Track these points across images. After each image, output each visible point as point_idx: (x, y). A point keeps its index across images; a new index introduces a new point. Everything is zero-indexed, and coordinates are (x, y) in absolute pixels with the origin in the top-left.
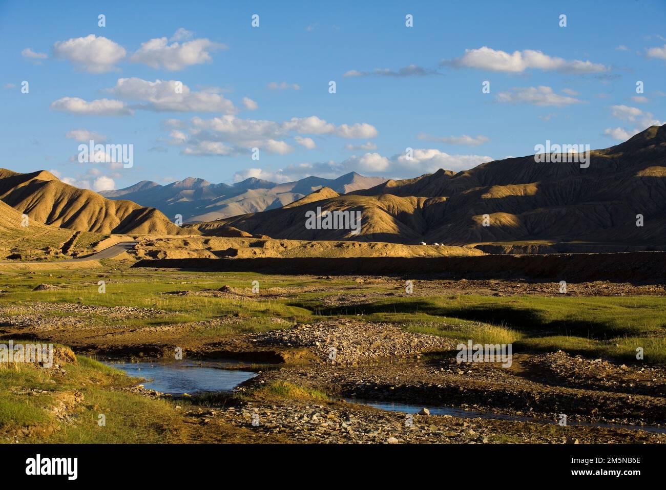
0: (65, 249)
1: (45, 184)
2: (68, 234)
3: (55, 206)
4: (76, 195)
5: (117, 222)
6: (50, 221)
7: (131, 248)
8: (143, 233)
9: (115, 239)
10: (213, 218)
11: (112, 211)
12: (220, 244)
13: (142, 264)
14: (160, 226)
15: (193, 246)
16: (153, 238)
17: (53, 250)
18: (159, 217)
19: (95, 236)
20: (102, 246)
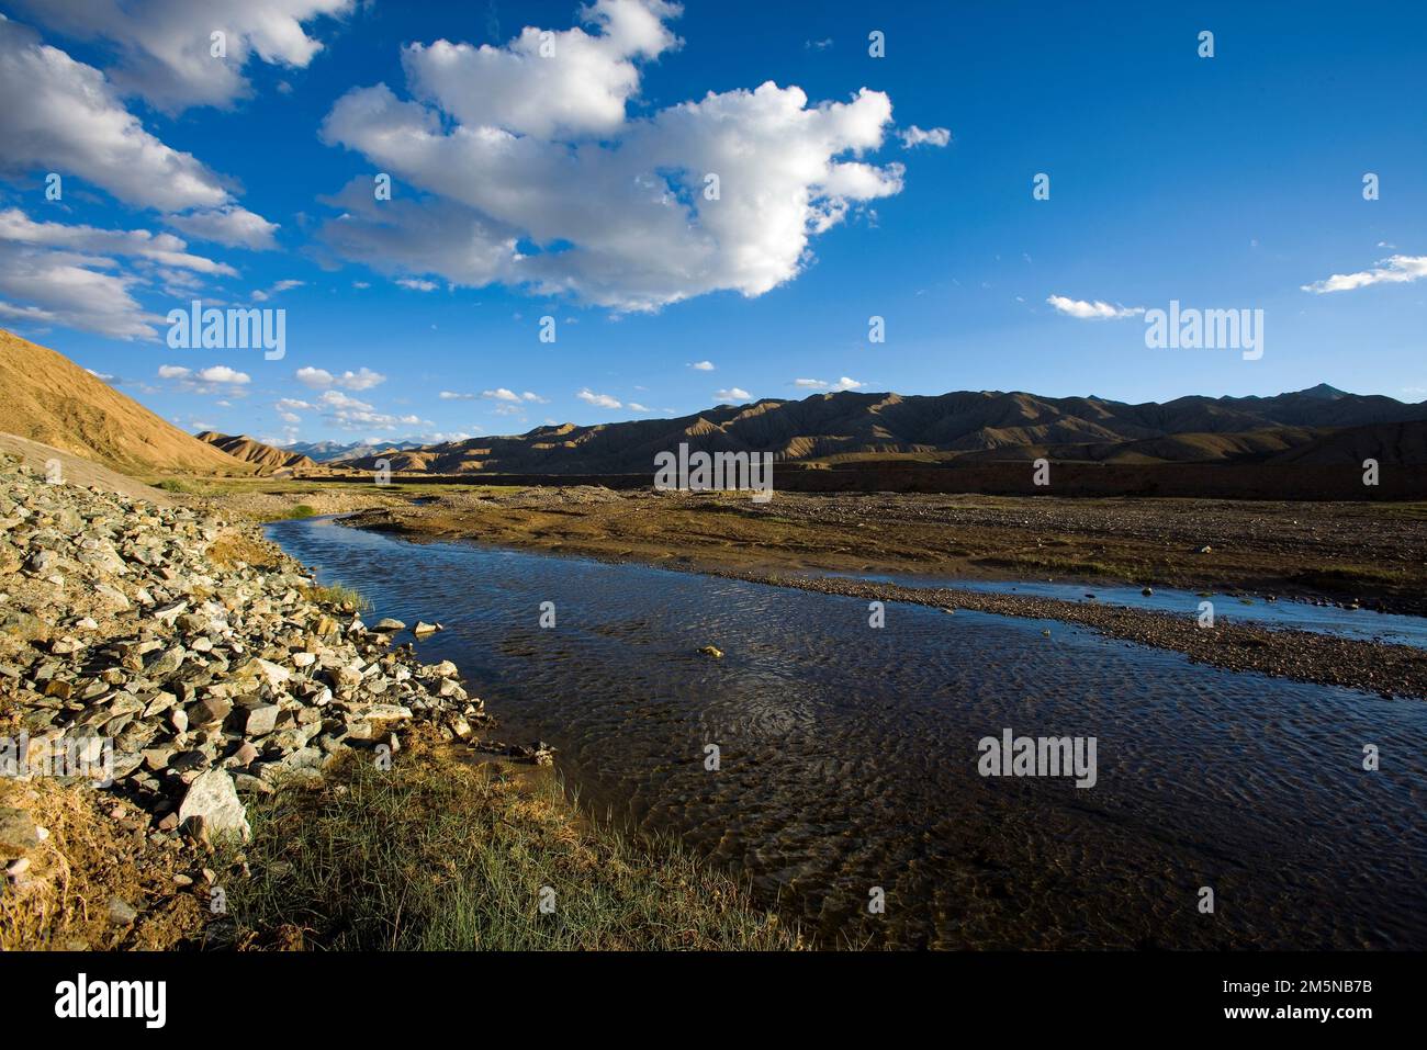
0: (256, 473)
1: (245, 442)
2: (259, 466)
3: (251, 453)
4: (262, 448)
5: (285, 461)
6: (248, 459)
7: (292, 473)
8: (298, 467)
9: (283, 469)
10: (336, 460)
11: (282, 456)
12: (337, 472)
13: (295, 479)
14: (308, 463)
15: (324, 472)
16: (304, 468)
17: (249, 474)
18: (307, 459)
19: (272, 467)
20: (276, 472)
